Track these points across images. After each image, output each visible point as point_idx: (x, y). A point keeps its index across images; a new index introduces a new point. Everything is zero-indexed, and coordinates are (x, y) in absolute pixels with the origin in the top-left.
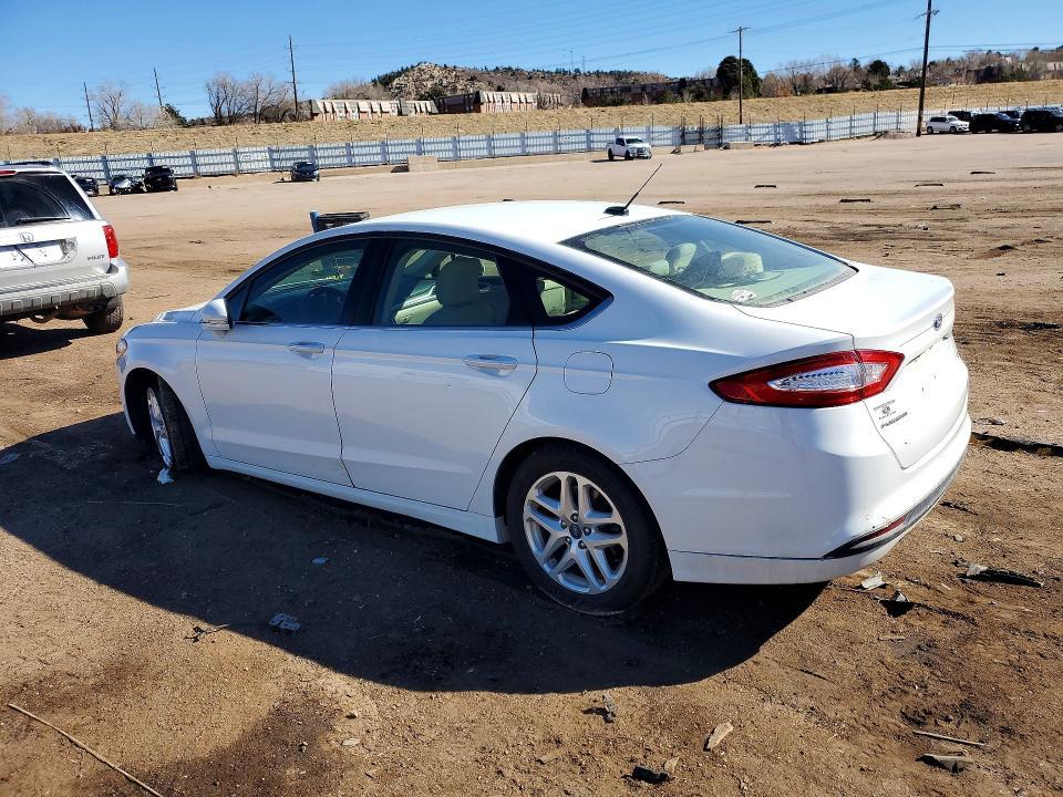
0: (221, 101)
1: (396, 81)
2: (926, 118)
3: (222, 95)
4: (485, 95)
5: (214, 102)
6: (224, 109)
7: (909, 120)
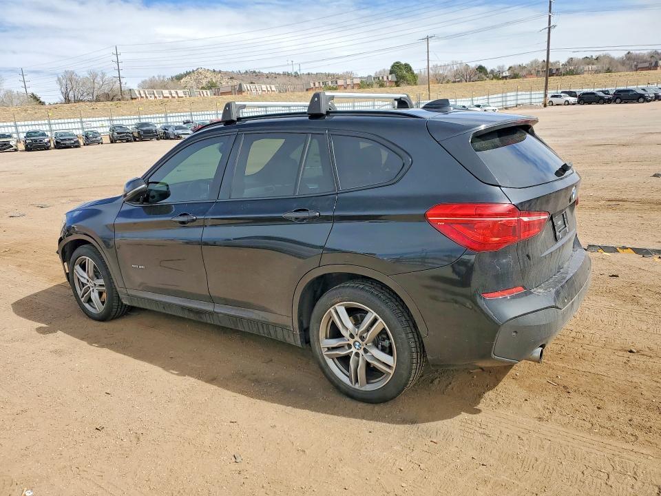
0: (69, 90)
1: (183, 79)
2: (549, 96)
3: (69, 87)
4: (245, 86)
5: (64, 90)
6: (71, 95)
7: (538, 96)
